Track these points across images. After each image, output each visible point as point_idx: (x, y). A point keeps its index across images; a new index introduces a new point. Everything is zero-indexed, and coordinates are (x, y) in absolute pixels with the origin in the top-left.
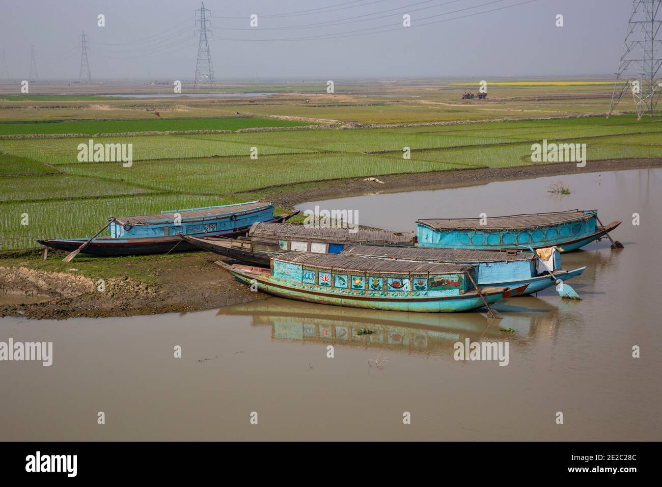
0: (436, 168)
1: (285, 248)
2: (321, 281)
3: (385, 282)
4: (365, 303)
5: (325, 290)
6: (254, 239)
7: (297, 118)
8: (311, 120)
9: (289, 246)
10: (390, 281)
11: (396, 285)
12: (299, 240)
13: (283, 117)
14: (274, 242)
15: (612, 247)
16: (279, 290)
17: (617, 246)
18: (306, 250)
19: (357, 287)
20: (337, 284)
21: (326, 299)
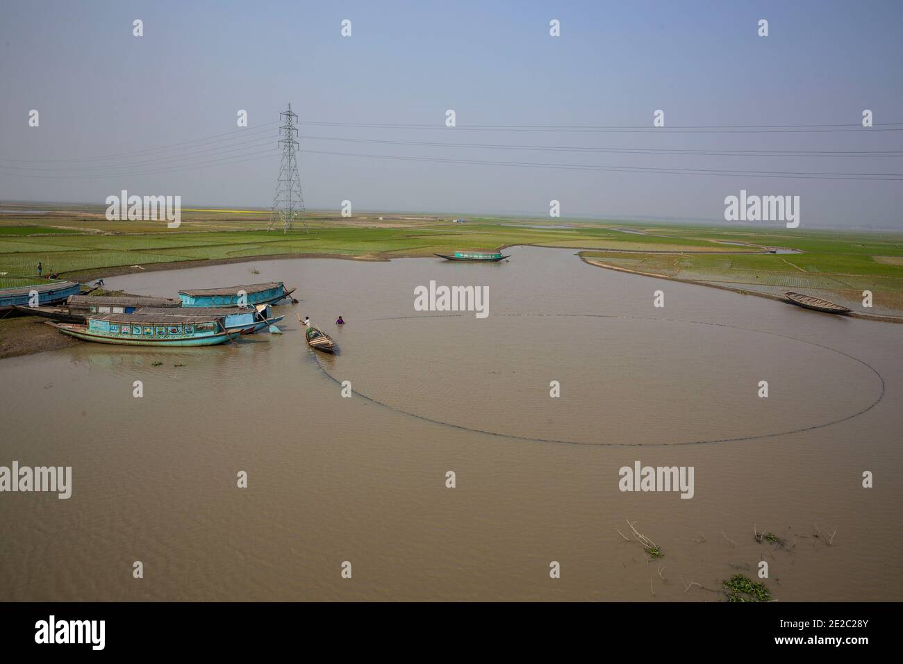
0: (177, 259)
1: (94, 311)
2: (123, 331)
3: (167, 329)
4: (154, 343)
5: (126, 337)
6: (71, 306)
7: (71, 228)
8: (82, 229)
9: (97, 310)
10: (170, 329)
11: (173, 331)
12: (104, 305)
13: (60, 227)
14: (86, 308)
15: (292, 302)
16: (93, 338)
17: (295, 302)
18: (109, 312)
19: (148, 334)
20: (134, 333)
21: (127, 342)
